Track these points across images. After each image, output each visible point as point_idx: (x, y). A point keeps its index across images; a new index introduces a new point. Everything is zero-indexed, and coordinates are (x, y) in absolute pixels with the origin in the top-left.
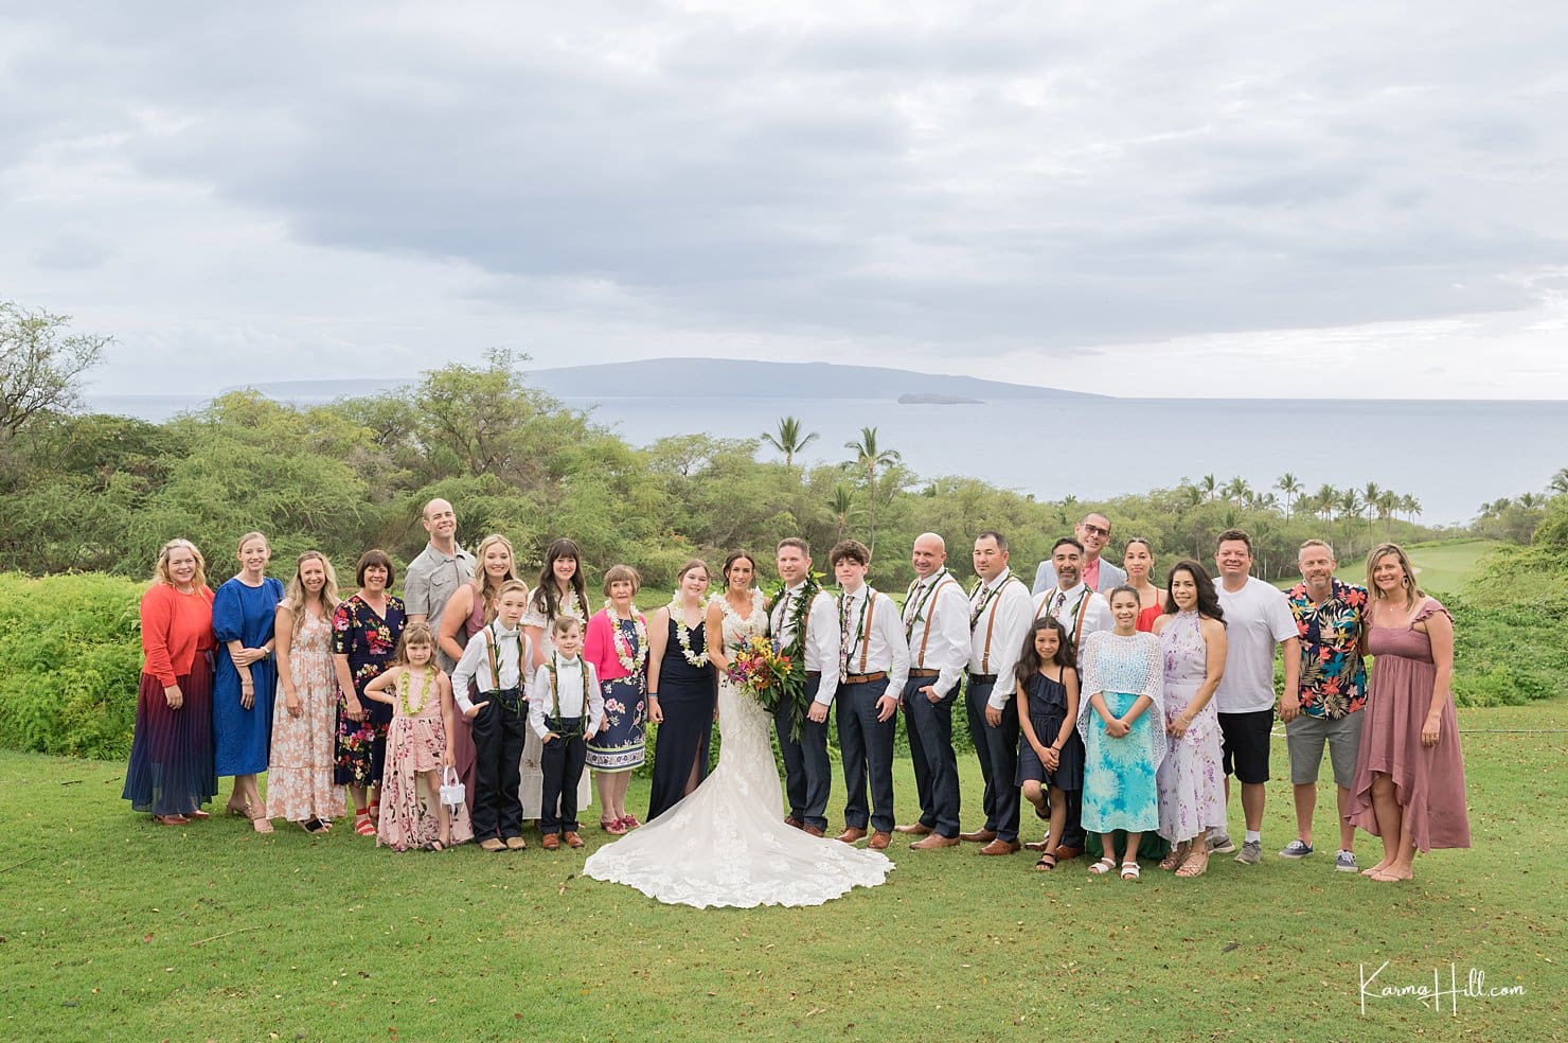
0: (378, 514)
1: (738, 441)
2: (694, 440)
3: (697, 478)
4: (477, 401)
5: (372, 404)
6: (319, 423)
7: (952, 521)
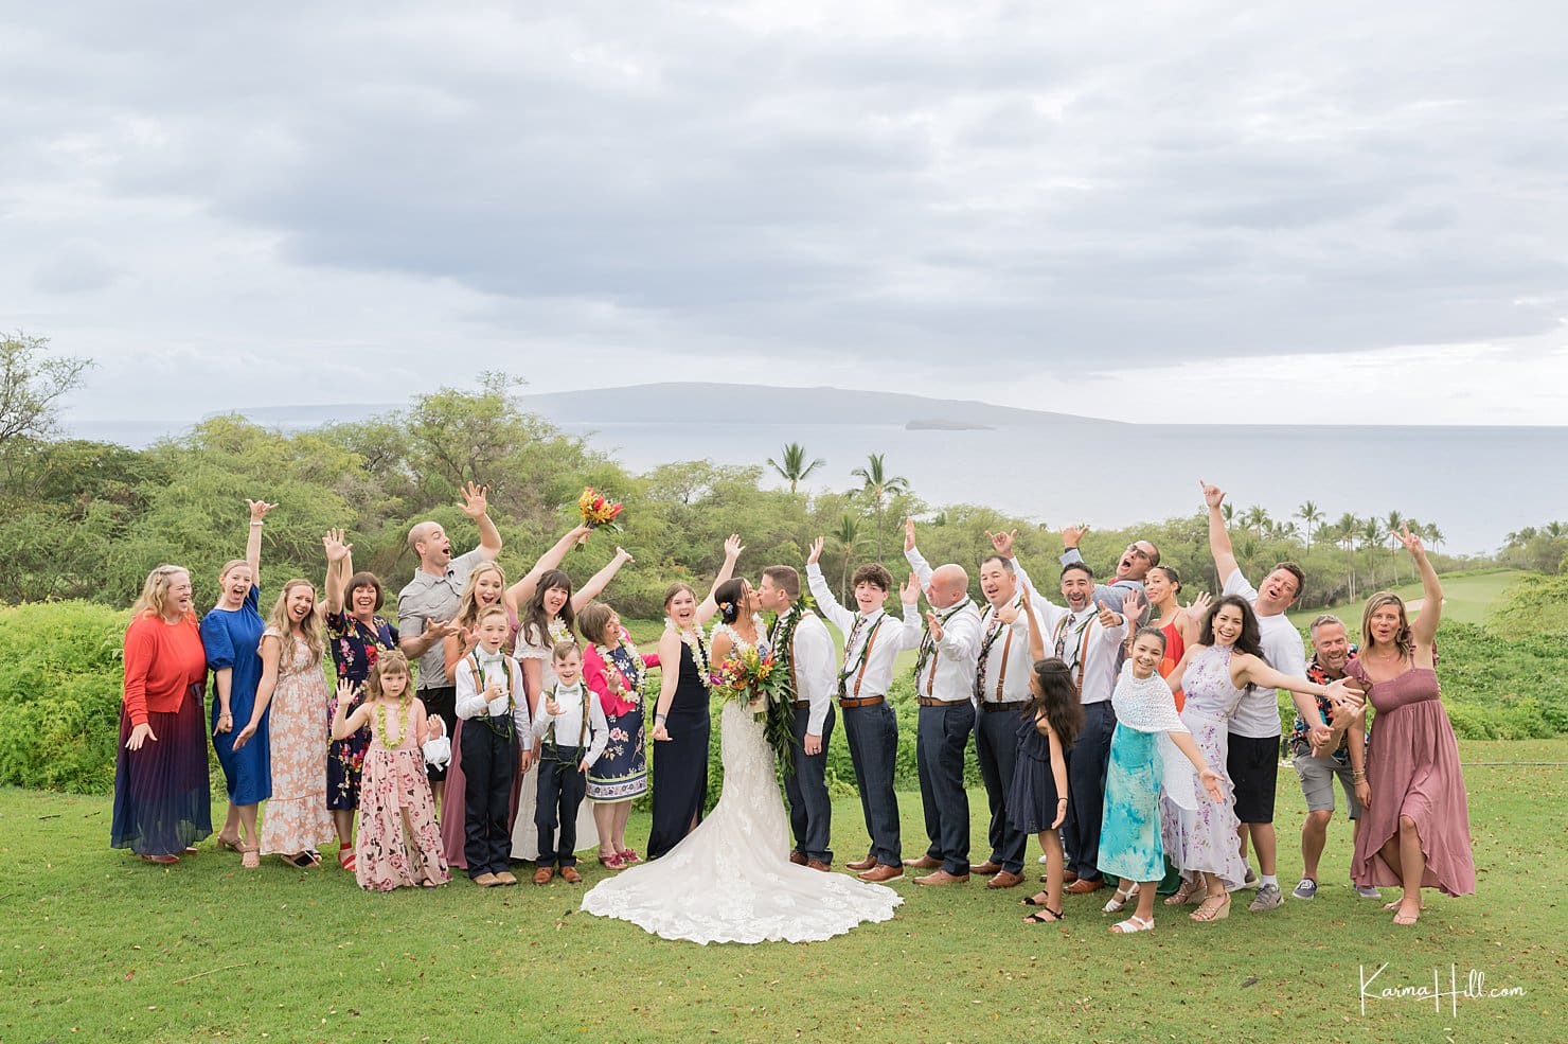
0: (366, 543)
1: (741, 467)
2: (695, 467)
3: (698, 506)
4: (470, 426)
5: (361, 429)
6: (306, 449)
7: (962, 550)
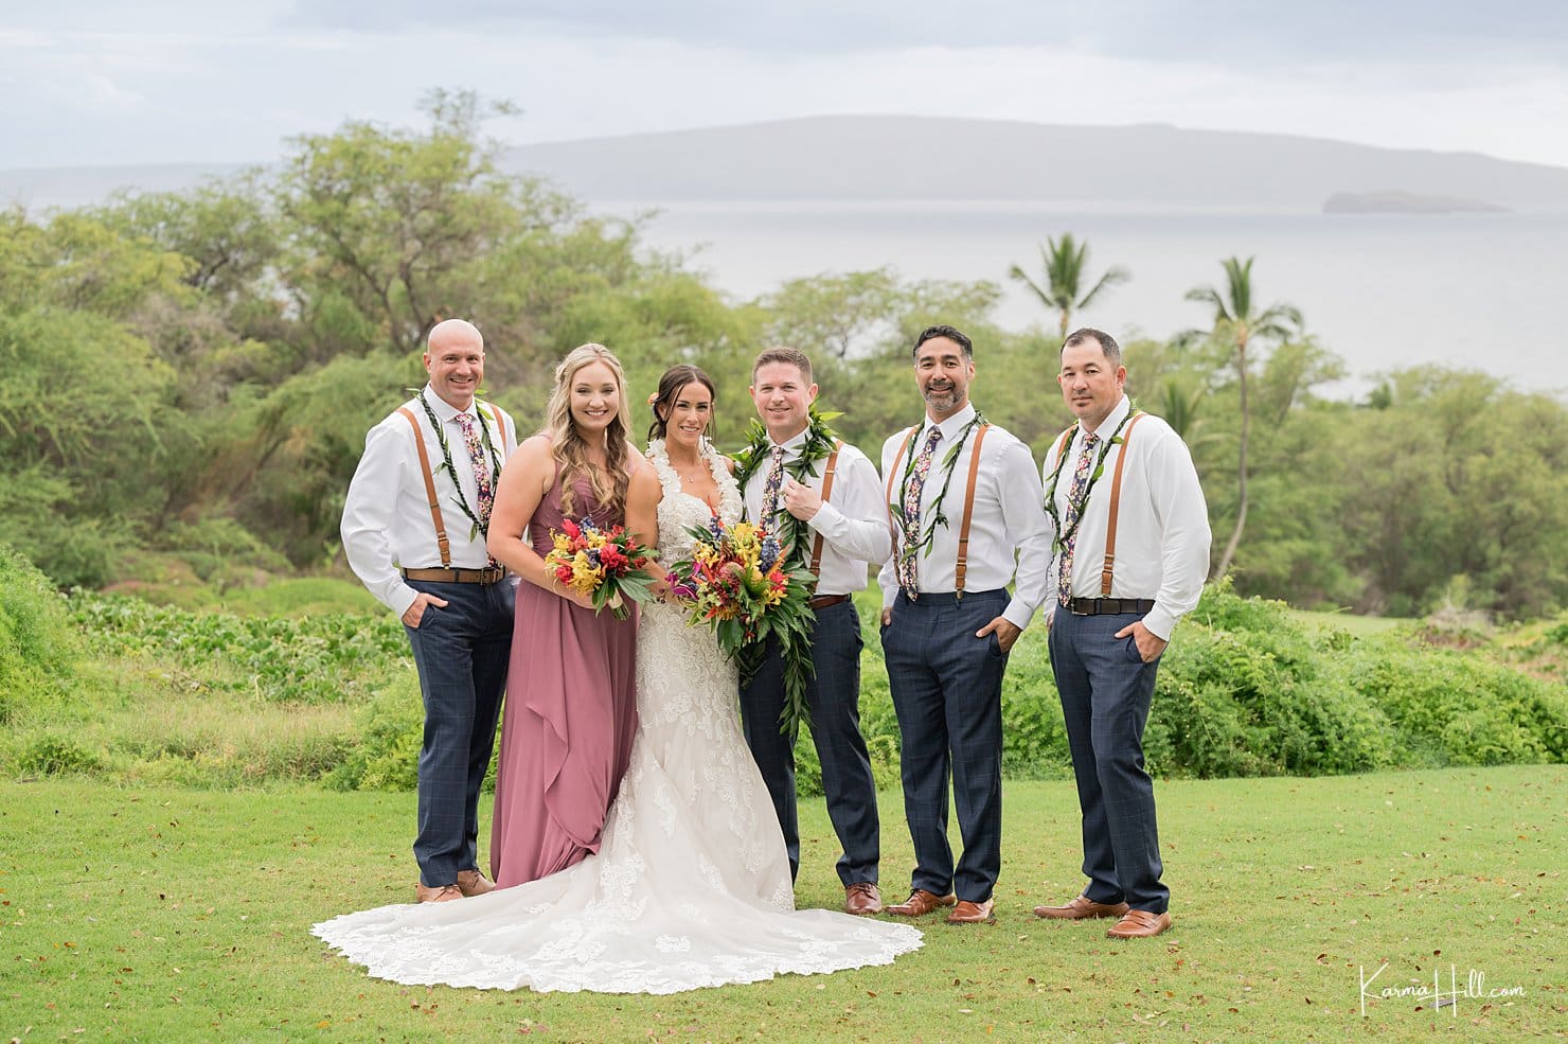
0: (195, 433)
1: (956, 285)
2: (860, 282)
3: (868, 364)
4: (401, 199)
5: (184, 206)
6: (75, 243)
7: (1417, 458)
